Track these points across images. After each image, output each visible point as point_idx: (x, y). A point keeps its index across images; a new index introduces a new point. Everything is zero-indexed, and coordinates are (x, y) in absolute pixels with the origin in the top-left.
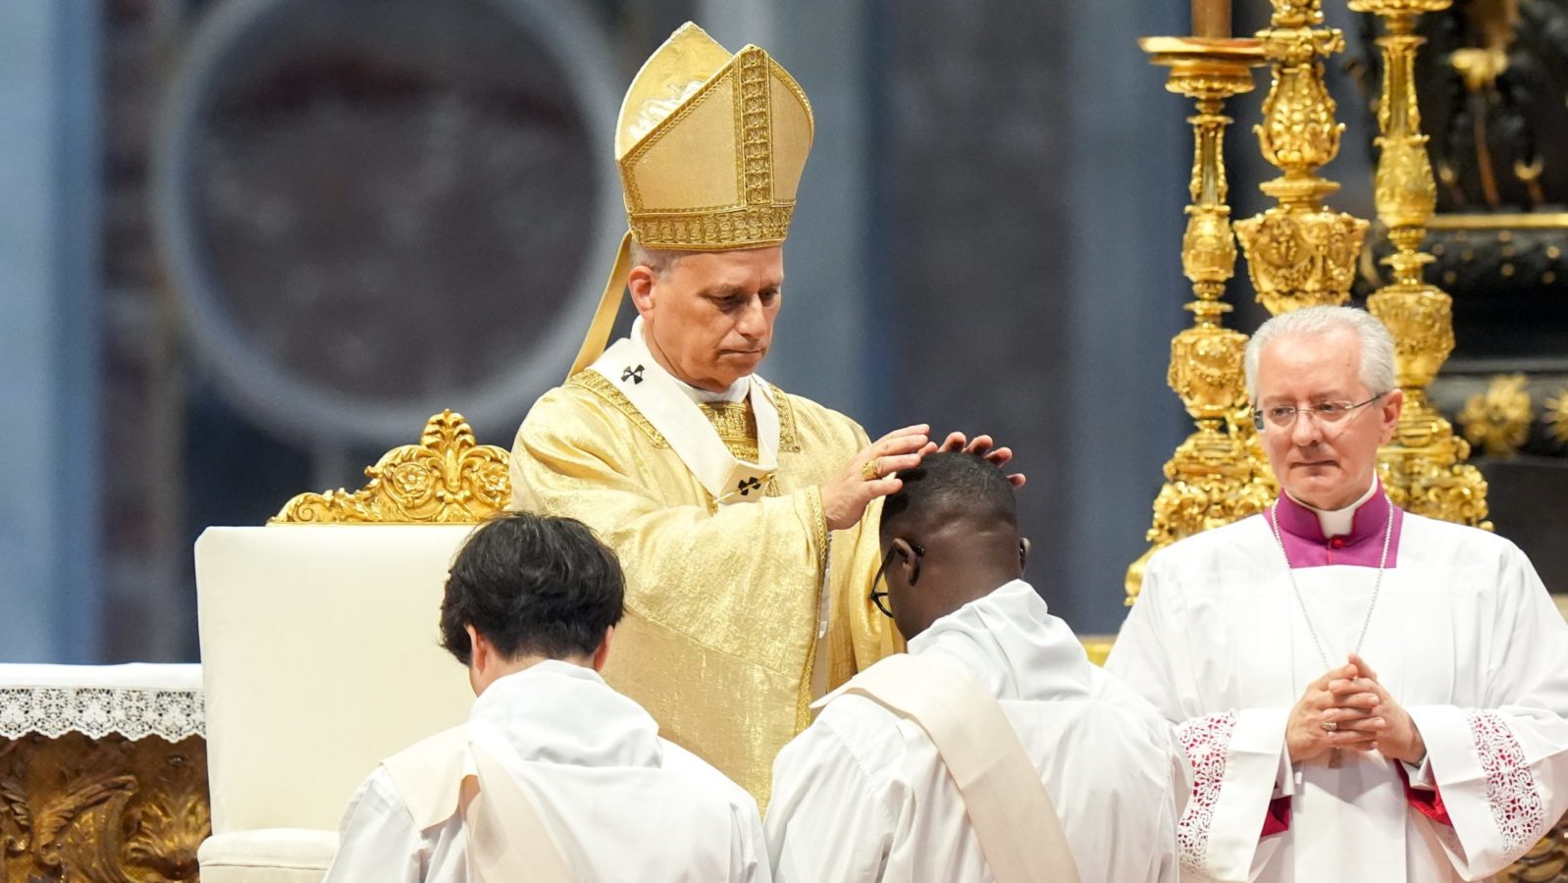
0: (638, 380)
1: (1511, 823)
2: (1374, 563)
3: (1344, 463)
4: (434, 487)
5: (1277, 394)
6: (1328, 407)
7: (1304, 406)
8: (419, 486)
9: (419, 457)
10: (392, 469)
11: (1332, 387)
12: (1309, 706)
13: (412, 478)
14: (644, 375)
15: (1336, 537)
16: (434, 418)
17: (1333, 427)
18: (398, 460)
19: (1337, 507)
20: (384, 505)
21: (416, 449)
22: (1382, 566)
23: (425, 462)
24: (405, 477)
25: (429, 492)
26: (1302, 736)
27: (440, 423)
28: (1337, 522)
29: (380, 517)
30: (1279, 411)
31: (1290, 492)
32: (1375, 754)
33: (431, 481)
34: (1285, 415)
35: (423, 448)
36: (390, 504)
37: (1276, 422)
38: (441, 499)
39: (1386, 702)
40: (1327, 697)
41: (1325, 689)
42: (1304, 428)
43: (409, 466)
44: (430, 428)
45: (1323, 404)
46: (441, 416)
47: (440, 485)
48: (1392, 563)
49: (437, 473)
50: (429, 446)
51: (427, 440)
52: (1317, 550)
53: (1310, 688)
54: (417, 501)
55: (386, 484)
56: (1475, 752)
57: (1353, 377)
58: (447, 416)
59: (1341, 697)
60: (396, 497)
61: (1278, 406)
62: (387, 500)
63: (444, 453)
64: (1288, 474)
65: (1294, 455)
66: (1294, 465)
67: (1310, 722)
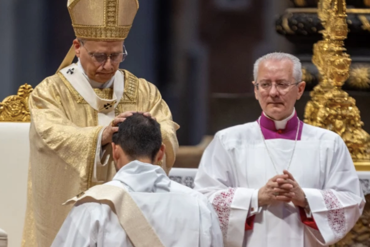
0: (72, 73)
1: (335, 226)
2: (293, 138)
3: (286, 104)
4: (21, 109)
5: (265, 79)
6: (282, 85)
7: (274, 83)
8: (17, 109)
9: (17, 99)
10: (8, 103)
11: (283, 78)
12: (268, 186)
13: (14, 106)
14: (74, 71)
15: (280, 130)
16: (22, 87)
17: (283, 91)
18: (10, 100)
19: (281, 119)
20: (5, 115)
21: (16, 97)
22: (296, 139)
23: (19, 101)
24: (12, 106)
25: (20, 111)
26: (265, 196)
27: (24, 88)
28: (280, 124)
29: (3, 119)
30: (265, 85)
31: (266, 113)
32: (291, 204)
33: (20, 108)
34: (267, 86)
35: (18, 96)
36: (7, 115)
37: (264, 88)
38: (24, 114)
39: (296, 187)
40: (276, 184)
41: (275, 181)
42: (273, 91)
43: (14, 102)
44: (20, 90)
45: (280, 83)
46: (24, 86)
47: (23, 109)
48: (299, 139)
49: (22, 105)
50: (20, 96)
51: (20, 94)
52: (274, 134)
53: (269, 181)
54: (16, 114)
55: (6, 108)
56: (324, 202)
57: (290, 75)
58: (26, 86)
59: (280, 184)
60: (9, 113)
61: (264, 83)
62: (5, 113)
63: (25, 98)
64: (266, 106)
65: (270, 99)
66: (269, 103)
67: (268, 192)
